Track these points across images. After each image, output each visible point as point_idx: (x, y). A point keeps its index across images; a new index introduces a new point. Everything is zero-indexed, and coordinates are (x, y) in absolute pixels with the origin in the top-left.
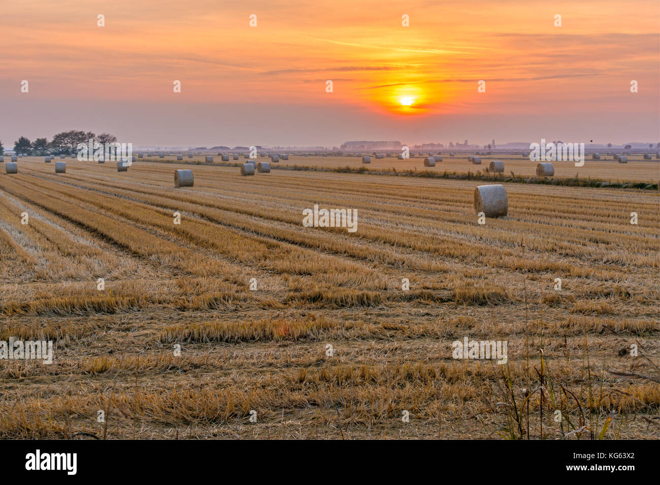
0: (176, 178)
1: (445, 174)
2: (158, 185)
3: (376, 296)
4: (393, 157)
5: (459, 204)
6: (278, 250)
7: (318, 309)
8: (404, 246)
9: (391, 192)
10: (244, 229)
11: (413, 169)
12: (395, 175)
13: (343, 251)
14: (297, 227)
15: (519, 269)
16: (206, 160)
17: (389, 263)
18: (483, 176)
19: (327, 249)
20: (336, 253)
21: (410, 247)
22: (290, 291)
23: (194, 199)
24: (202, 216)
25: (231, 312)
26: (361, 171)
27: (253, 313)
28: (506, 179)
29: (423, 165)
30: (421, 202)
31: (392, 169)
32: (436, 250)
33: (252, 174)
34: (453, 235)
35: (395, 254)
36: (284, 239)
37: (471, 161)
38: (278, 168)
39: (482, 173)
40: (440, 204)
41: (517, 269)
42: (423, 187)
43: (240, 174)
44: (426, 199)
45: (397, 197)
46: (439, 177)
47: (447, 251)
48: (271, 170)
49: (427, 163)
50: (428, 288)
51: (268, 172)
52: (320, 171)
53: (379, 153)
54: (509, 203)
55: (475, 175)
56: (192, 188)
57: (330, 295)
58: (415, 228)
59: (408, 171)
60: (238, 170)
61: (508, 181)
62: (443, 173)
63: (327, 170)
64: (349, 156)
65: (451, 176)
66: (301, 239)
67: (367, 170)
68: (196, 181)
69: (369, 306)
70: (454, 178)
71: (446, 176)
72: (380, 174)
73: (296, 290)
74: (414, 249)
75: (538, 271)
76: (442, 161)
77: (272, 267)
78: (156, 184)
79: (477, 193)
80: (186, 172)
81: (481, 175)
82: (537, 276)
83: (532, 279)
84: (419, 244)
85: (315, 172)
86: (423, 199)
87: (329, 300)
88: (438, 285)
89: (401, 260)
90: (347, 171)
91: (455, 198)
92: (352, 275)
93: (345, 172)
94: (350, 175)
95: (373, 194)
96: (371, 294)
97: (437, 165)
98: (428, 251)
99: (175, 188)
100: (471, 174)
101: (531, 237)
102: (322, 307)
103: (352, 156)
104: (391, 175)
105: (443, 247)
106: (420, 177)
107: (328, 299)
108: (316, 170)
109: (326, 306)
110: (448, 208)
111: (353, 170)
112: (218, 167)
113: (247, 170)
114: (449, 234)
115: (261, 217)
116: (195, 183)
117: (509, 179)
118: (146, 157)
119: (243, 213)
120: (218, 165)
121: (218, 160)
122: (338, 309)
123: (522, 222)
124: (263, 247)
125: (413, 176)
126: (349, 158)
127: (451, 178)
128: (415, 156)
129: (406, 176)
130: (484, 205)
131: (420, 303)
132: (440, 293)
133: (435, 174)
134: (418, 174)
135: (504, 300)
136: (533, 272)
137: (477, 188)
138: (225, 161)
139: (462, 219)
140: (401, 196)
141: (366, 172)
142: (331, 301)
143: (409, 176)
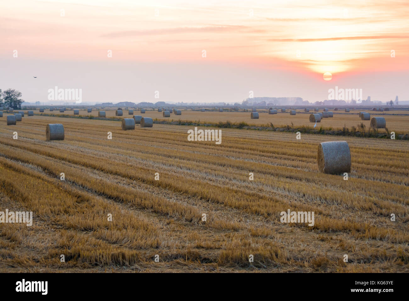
0: (47, 132)
1: (321, 129)
2: (33, 139)
3: (132, 255)
4: (287, 112)
6: (85, 204)
8: (218, 202)
9: (255, 147)
10: (74, 182)
11: (290, 125)
12: (272, 131)
13: (151, 206)
14: (130, 181)
15: (317, 228)
16: (99, 115)
17: (186, 220)
18: (358, 132)
19: (136, 204)
21: (222, 203)
23: (53, 152)
24: (45, 169)
26: (241, 126)
28: (381, 135)
29: (308, 120)
30: (275, 158)
31: (270, 124)
32: (246, 207)
33: (132, 128)
34: (278, 192)
36: (103, 193)
37: (360, 117)
38: (163, 122)
39: (357, 129)
40: (293, 160)
41: (314, 229)
42: (291, 142)
43: (121, 128)
44: (283, 154)
45: (255, 152)
48: (154, 125)
49: (313, 119)
50: (202, 248)
51: (151, 126)
52: (202, 126)
53: (276, 109)
55: (350, 131)
58: (245, 184)
59: (285, 127)
60: (119, 124)
61: (382, 137)
62: (319, 129)
64: (244, 111)
65: (327, 132)
67: (247, 125)
68: (67, 135)
69: (123, 265)
72: (259, 130)
73: (63, 247)
75: (335, 231)
78: (31, 137)
79: (319, 150)
80: (57, 126)
81: (356, 131)
82: (330, 236)
83: (322, 240)
96: (129, 252)
97: (323, 120)
99: (46, 141)
100: (346, 130)
103: (247, 111)
104: (269, 131)
105: (255, 204)
109: (78, 265)
111: (234, 125)
113: (127, 125)
115: (102, 171)
116: (66, 137)
117: (384, 135)
118: (46, 112)
119: (88, 167)
121: (112, 114)
124: (70, 201)
125: (289, 132)
127: (326, 134)
129: (283, 131)
130: (326, 161)
131: (178, 263)
132: (210, 253)
133: (311, 129)
134: (295, 129)
135: (268, 262)
136: (329, 233)
137: (320, 144)
138: (118, 115)
139: (301, 175)
140: (260, 151)
141: (246, 127)
142: (86, 259)
143: (286, 132)
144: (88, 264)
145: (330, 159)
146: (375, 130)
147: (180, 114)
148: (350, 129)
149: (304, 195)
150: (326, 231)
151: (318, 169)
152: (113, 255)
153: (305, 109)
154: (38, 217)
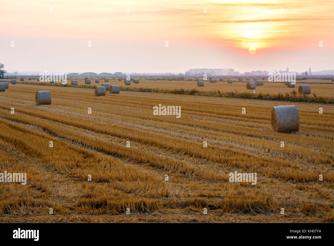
0: (37, 98)
1: (260, 95)
2: (23, 103)
3: (152, 204)
4: (224, 81)
5: (262, 120)
6: (92, 160)
7: (99, 214)
8: (200, 157)
9: (211, 110)
10: (74, 141)
11: (234, 91)
12: (220, 96)
13: (146, 160)
14: (119, 139)
15: (291, 179)
16: (72, 83)
17: (181, 172)
18: (291, 97)
19: (134, 159)
20: (140, 162)
21: (205, 158)
22: (81, 197)
23: (45, 114)
24: (45, 129)
25: (23, 216)
26: (193, 93)
27: (41, 217)
28: (310, 100)
29: (245, 88)
30: (231, 119)
31: (217, 91)
32: (226, 161)
33: (103, 94)
34: (247, 148)
35: (189, 163)
36: (102, 150)
37: (286, 85)
38: (127, 90)
39: (290, 95)
40: (247, 121)
41: (289, 179)
42: (239, 106)
43: (94, 95)
44: (237, 116)
45: (213, 115)
46: (255, 98)
47: (234, 162)
48: (121, 92)
49: (249, 87)
50: (205, 196)
51: (118, 93)
52: (160, 92)
53: (214, 78)
54: (301, 120)
55: (284, 97)
56: (49, 106)
57: (112, 202)
58: (216, 141)
59: (230, 93)
60: (93, 91)
62: (258, 95)
63: (166, 92)
64: (189, 80)
65: (265, 97)
66: (116, 150)
67: (197, 92)
68: (53, 100)
69: (145, 212)
70: (267, 99)
71: (260, 97)
72: (208, 96)
73: (89, 196)
74: (208, 160)
75: (307, 181)
76: (262, 85)
77: (78, 175)
78: (22, 102)
79: (273, 112)
80: (44, 93)
81: (289, 97)
82: (305, 185)
83: (301, 189)
84: (214, 156)
85: (156, 94)
86: (235, 116)
87: (111, 207)
88: (212, 193)
89: (191, 169)
90: (181, 92)
91: (261, 116)
92: (142, 184)
93: (180, 93)
94: (184, 95)
95: (195, 112)
96: (149, 201)
97: (257, 88)
98: (219, 162)
99: (36, 105)
100: (281, 96)
101: (312, 150)
102: (104, 213)
103: (192, 80)
104: (216, 96)
105: (232, 158)
106: (239, 98)
107: (111, 205)
108: (157, 92)
109: (107, 212)
110: (252, 124)
111: (187, 92)
112: (80, 89)
113: (99, 92)
114: (242, 147)
115: (93, 131)
116: (52, 102)
117: (312, 100)
118: (25, 81)
119: (80, 127)
120: (80, 87)
121: (83, 83)
122: (117, 214)
123: (311, 137)
124: (79, 157)
125: (234, 97)
126: (190, 82)
127: (264, 99)
128: (243, 80)
129: (228, 97)
130: (278, 122)
131: (191, 210)
132: (213, 200)
133: (252, 95)
134: (238, 95)
135: (266, 208)
136: (303, 182)
137: (274, 108)
138: (88, 84)
139: (259, 134)
140: (217, 114)
141: (197, 94)
142: (113, 207)
143: (231, 97)
144: (115, 211)
145: (282, 120)
146: (305, 96)
147: (138, 83)
148: (284, 95)
149: (269, 151)
150: (300, 181)
151: (271, 129)
152: (136, 203)
153: (239, 79)
154: (56, 170)
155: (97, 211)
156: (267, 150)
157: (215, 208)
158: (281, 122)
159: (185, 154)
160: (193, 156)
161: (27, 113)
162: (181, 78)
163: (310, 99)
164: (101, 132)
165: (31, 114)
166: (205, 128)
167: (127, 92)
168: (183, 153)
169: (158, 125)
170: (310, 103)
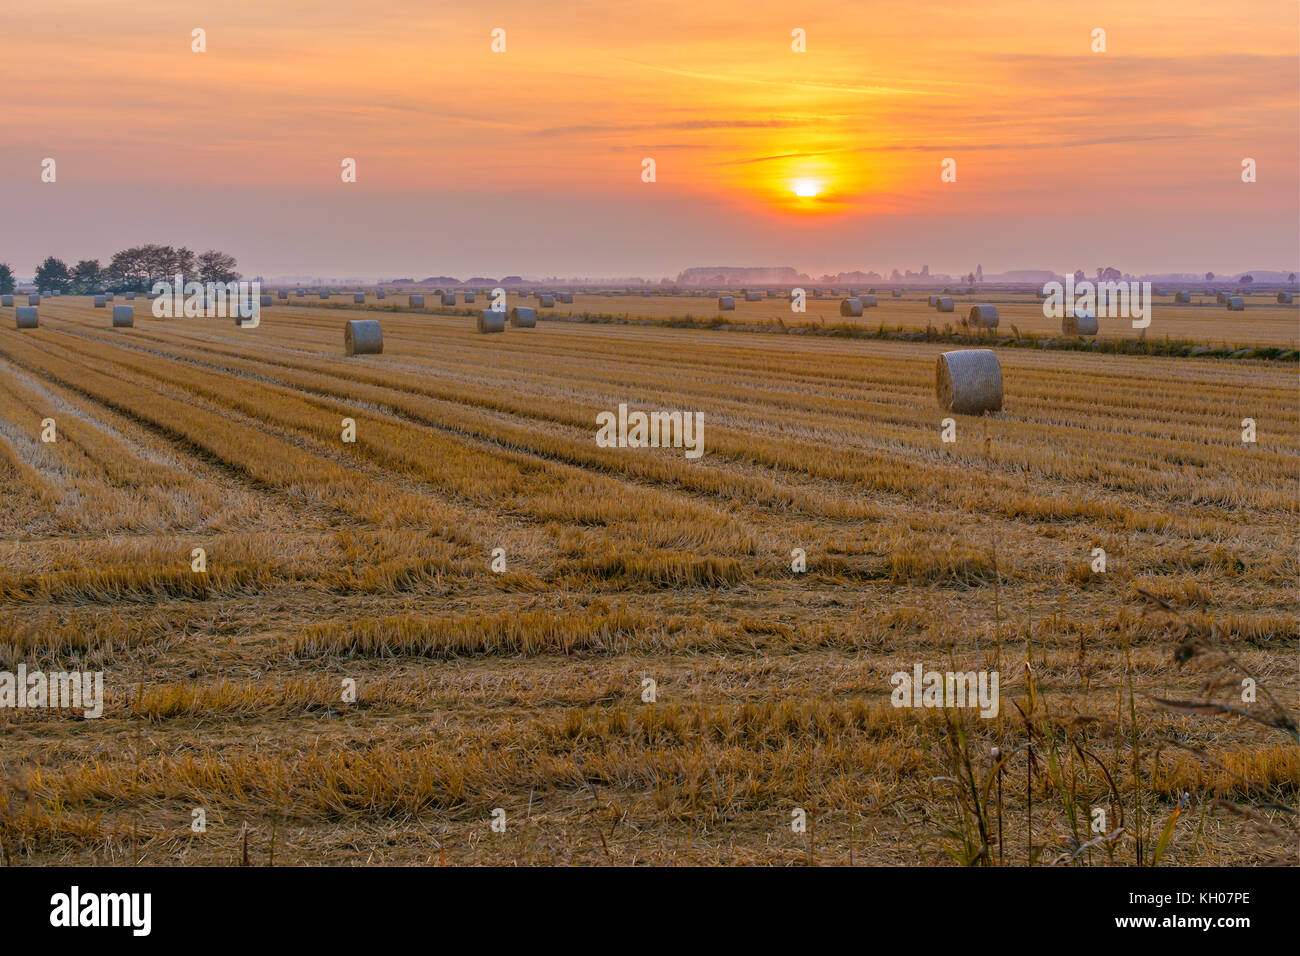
0: (348, 337)
1: (881, 330)
2: (314, 352)
3: (731, 567)
4: (779, 298)
5: (906, 388)
6: (541, 476)
7: (614, 591)
8: (793, 469)
9: (773, 364)
10: (477, 435)
11: (818, 321)
12: (782, 333)
13: (671, 478)
14: (583, 431)
15: (1021, 514)
16: (411, 302)
17: (761, 503)
18: (956, 334)
19: (639, 473)
20: (657, 482)
21: (806, 471)
22: (560, 556)
23: (381, 377)
24: (396, 410)
25: (441, 597)
26: (716, 325)
27: (485, 599)
28: (1003, 341)
29: (838, 313)
30: (832, 385)
31: (775, 320)
32: (857, 478)
33: (499, 330)
34: (892, 448)
35: (774, 484)
36: (555, 455)
37: (934, 306)
38: (551, 318)
39: (955, 328)
40: (869, 389)
41: (1017, 515)
42: (838, 356)
43: (476, 330)
44: (841, 378)
45: (784, 375)
46: (869, 337)
47: (879, 479)
48: (538, 323)
49: (846, 310)
50: (838, 552)
51: (533, 326)
52: (633, 324)
53: (751, 290)
54: (1006, 386)
55: (940, 333)
56: (378, 356)
57: (640, 564)
58: (817, 435)
59: (807, 325)
60: (473, 322)
61: (1005, 345)
62: (878, 330)
63: (649, 323)
64: (693, 295)
65: (893, 334)
66: (589, 455)
67: (727, 323)
68: (387, 344)
69: (717, 586)
70: (898, 338)
71: (882, 335)
72: (752, 331)
73: (573, 555)
74: (813, 476)
75: (1059, 519)
76: (875, 305)
77: (528, 510)
78: (309, 349)
79: (941, 367)
80: (368, 325)
81: (953, 333)
82: (1057, 528)
83: (1048, 535)
84: (824, 464)
85: (625, 327)
86: (836, 378)
87: (638, 575)
88: (857, 546)
89: (785, 496)
90: (688, 324)
91: (899, 377)
92: (687, 526)
93: (684, 327)
94: (693, 331)
95: (736, 370)
96: (723, 563)
97: (866, 313)
98: (841, 479)
99: (347, 355)
100: (932, 331)
101: (1048, 451)
102: (624, 588)
103: (699, 295)
104: (775, 333)
105: (871, 471)
106: (831, 336)
107: (635, 572)
108: (626, 323)
109: (631, 586)
110: (885, 395)
111: (700, 322)
112: (432, 317)
113: (489, 323)
114: (883, 447)
115: (512, 413)
116: (385, 348)
117: (1008, 340)
118: (293, 298)
119: (476, 406)
120: (433, 313)
121: (434, 303)
122: (655, 592)
123: (1031, 423)
124: (511, 471)
125: (817, 334)
126: (695, 300)
127: (893, 339)
128: (824, 296)
129: (805, 333)
130: (955, 389)
131: (820, 581)
132: (860, 561)
133: (861, 330)
134: (828, 330)
135: (989, 576)
136: (1049, 522)
137: (942, 356)
138: (448, 304)
139: (912, 417)
140: (793, 373)
141: (726, 327)
142: (642, 576)
143: (810, 335)
144: (649, 585)
145: (964, 384)
146: (990, 331)
147: (571, 302)
148: (941, 329)
149: (948, 454)
150: (1042, 520)
151: (937, 406)
152: (695, 567)
153: (815, 291)
154: (467, 499)
155: (605, 584)
156: (942, 454)
157: (870, 578)
158: (961, 389)
159: (755, 463)
160: (776, 468)
161: (333, 374)
162: (669, 291)
163: (1003, 338)
164: (534, 416)
165: (343, 376)
166: (776, 404)
167: (553, 324)
168: (750, 461)
169: (663, 400)
170: (1005, 348)
